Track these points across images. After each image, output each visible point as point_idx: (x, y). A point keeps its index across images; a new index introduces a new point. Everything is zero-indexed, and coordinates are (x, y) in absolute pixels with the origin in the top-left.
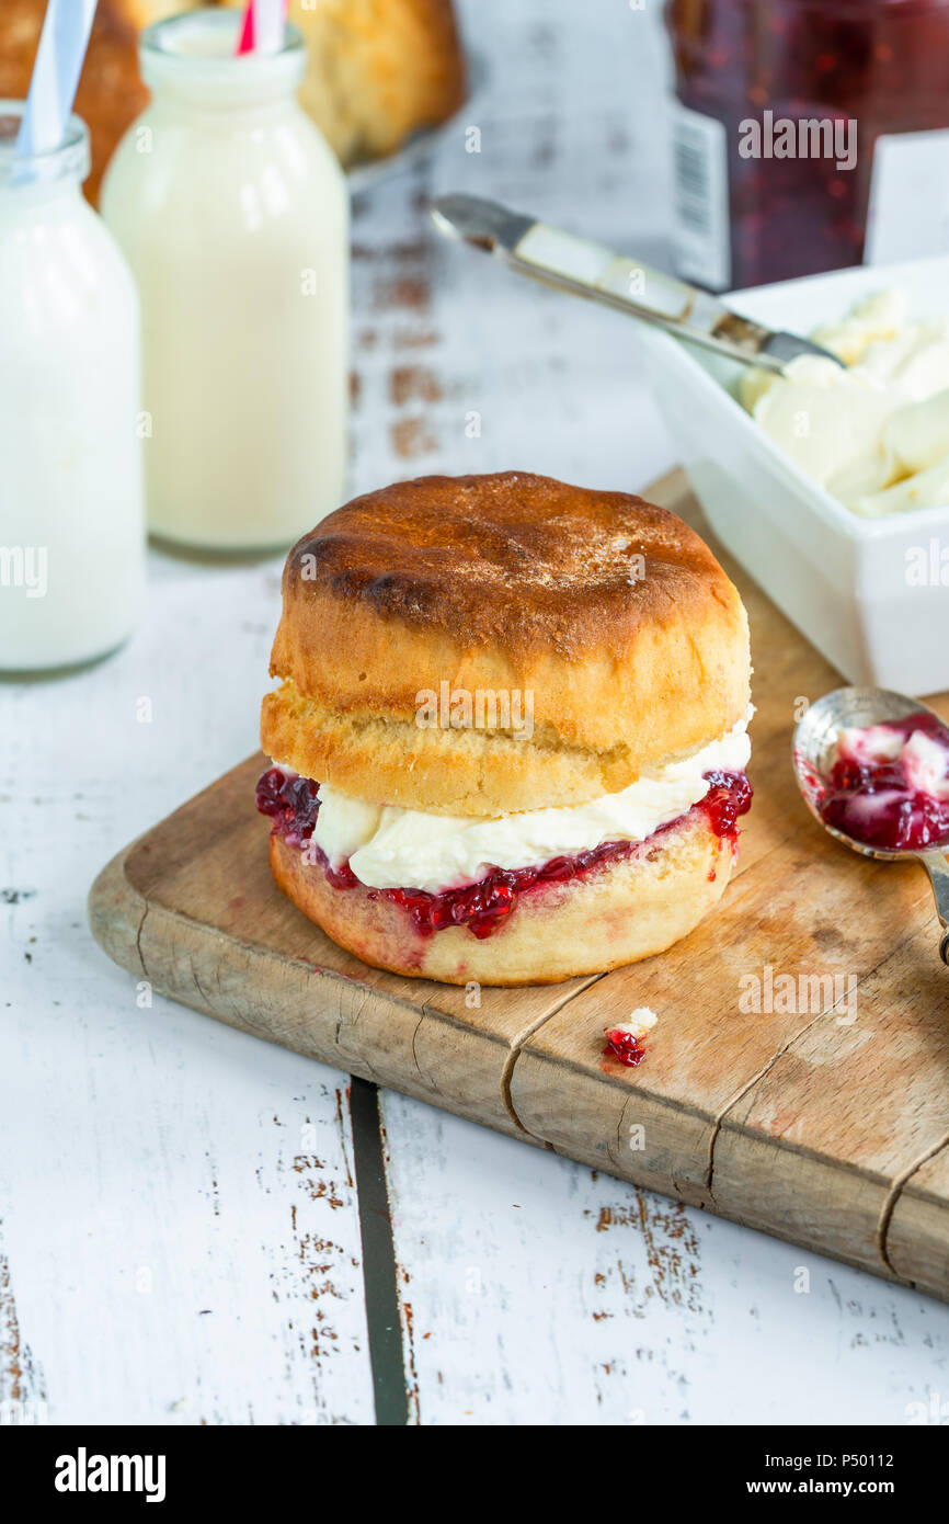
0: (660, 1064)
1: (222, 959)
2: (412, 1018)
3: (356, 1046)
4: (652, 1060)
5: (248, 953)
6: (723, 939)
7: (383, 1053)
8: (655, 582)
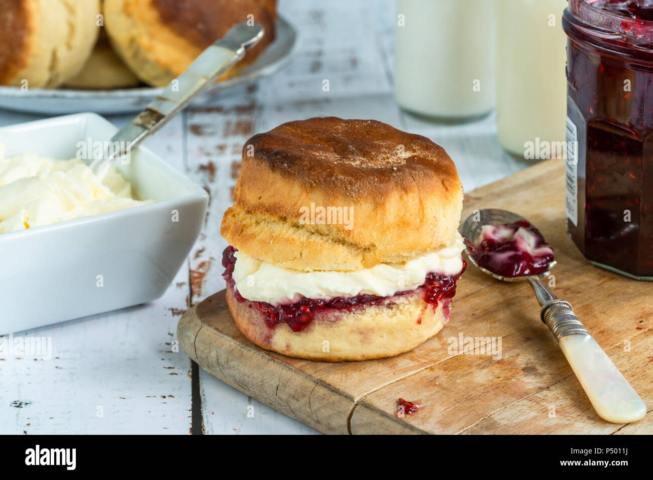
0: (424, 415)
1: (231, 352)
2: (311, 385)
3: (284, 397)
4: (420, 414)
5: (244, 349)
6: (477, 366)
7: (296, 401)
8: (407, 170)
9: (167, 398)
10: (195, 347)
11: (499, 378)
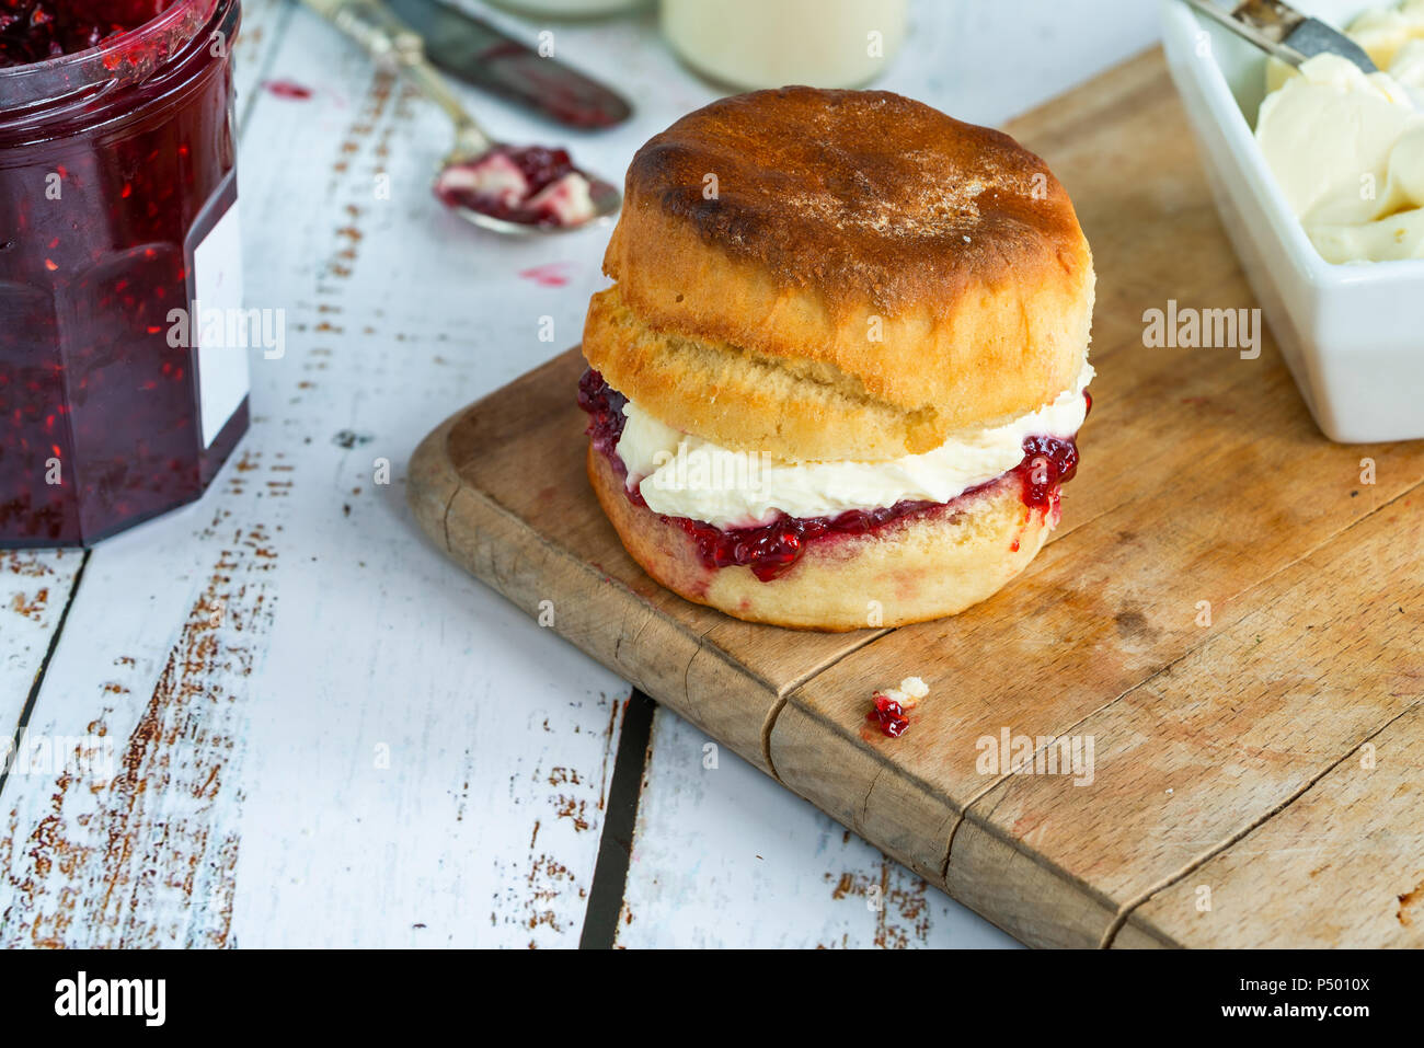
2: (690, 646)
3: (633, 664)
6: (1024, 608)
7: (657, 678)
8: (991, 241)
11: (1068, 640)
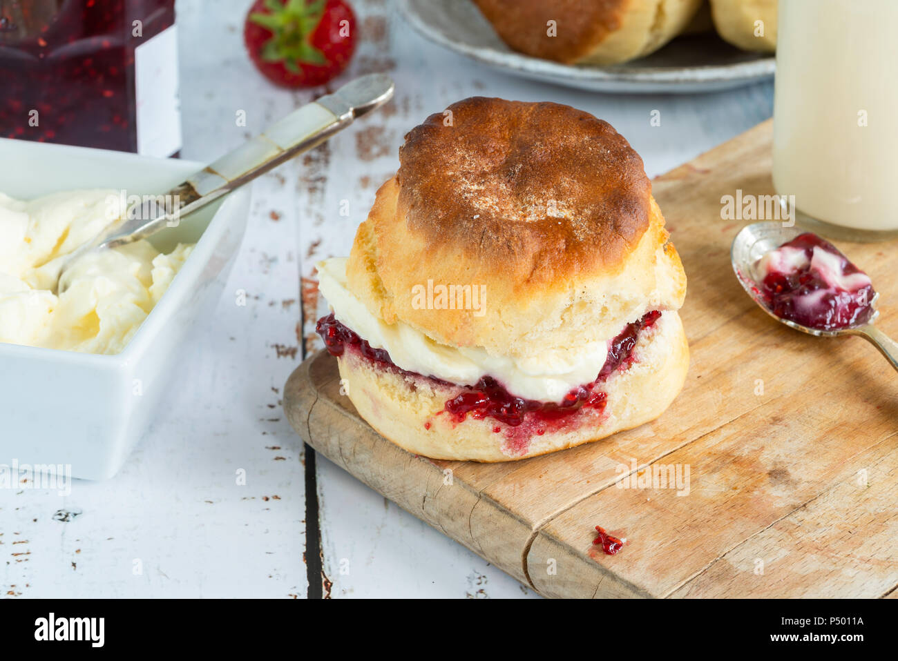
0: (630, 556)
1: (358, 440)
2: (472, 499)
3: (435, 513)
4: (625, 553)
6: (704, 468)
7: (451, 521)
9: (271, 500)
10: (309, 428)
11: (735, 489)
